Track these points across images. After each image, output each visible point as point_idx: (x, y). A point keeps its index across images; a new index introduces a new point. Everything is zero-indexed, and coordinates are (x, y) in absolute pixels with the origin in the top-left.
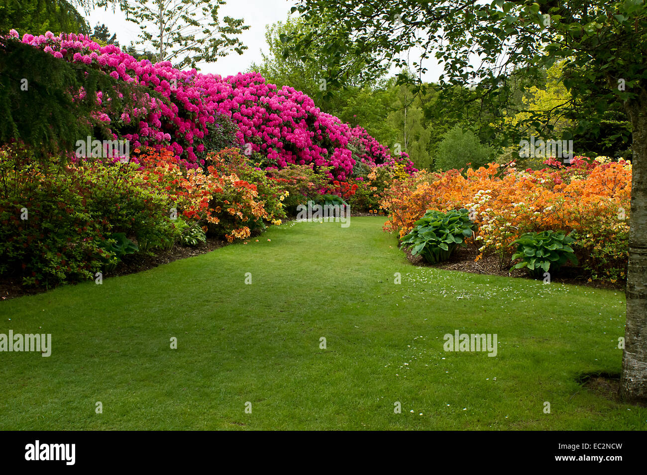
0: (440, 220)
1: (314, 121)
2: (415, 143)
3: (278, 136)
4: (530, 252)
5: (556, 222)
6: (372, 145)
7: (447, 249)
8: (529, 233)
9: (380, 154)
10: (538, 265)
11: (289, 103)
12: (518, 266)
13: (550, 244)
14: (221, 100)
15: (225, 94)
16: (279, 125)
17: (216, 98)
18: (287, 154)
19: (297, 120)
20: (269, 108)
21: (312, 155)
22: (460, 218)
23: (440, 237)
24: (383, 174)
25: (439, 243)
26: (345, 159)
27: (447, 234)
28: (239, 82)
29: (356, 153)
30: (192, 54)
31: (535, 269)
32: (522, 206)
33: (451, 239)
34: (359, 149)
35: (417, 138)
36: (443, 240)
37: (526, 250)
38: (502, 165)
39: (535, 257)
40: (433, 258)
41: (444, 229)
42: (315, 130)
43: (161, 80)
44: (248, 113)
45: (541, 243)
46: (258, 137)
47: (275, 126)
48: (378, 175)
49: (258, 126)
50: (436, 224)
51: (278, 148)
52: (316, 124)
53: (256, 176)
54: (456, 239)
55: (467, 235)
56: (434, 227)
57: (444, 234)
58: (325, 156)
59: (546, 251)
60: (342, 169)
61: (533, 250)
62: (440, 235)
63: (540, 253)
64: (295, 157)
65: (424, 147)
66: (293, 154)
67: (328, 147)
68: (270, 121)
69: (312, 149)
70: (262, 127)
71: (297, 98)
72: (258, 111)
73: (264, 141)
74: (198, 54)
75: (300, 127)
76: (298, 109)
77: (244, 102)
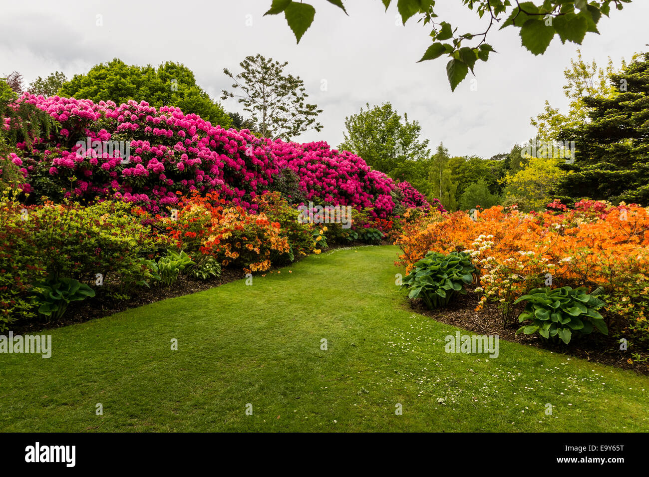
0: (439, 264)
1: (364, 175)
2: (447, 193)
3: (334, 186)
4: (543, 314)
5: (575, 276)
6: (414, 194)
7: (444, 295)
8: (540, 289)
9: (420, 200)
10: (555, 332)
11: (346, 162)
12: (527, 330)
13: (571, 305)
14: (292, 159)
15: (295, 154)
16: (336, 178)
17: (287, 157)
18: (341, 198)
19: (351, 174)
20: (329, 165)
21: (361, 200)
22: (460, 262)
23: (438, 282)
24: (415, 213)
25: (436, 288)
26: (386, 202)
27: (445, 280)
28: (310, 147)
29: (397, 199)
30: (284, 131)
31: (550, 337)
32: (531, 256)
33: (449, 285)
34: (400, 196)
35: (448, 190)
36: (441, 285)
37: (538, 311)
38: (506, 208)
39: (549, 322)
40: (431, 304)
41: (442, 274)
42: (364, 181)
43: (230, 140)
44: (313, 169)
45: (558, 304)
46: (318, 186)
47: (333, 178)
48: (411, 214)
49: (319, 178)
50: (433, 267)
51: (334, 194)
52: (366, 177)
53: (291, 215)
54: (455, 285)
55: (467, 281)
56: (432, 271)
57: (442, 279)
58: (371, 200)
59: (565, 316)
60: (384, 210)
61: (547, 312)
62: (438, 280)
63: (557, 318)
64: (347, 200)
65: (453, 196)
66: (346, 199)
67: (374, 194)
68: (330, 174)
69: (361, 194)
70: (323, 178)
71: (352, 159)
72: (320, 167)
73: (323, 188)
74: (288, 130)
75: (353, 179)
76: (352, 166)
77: (311, 161)
